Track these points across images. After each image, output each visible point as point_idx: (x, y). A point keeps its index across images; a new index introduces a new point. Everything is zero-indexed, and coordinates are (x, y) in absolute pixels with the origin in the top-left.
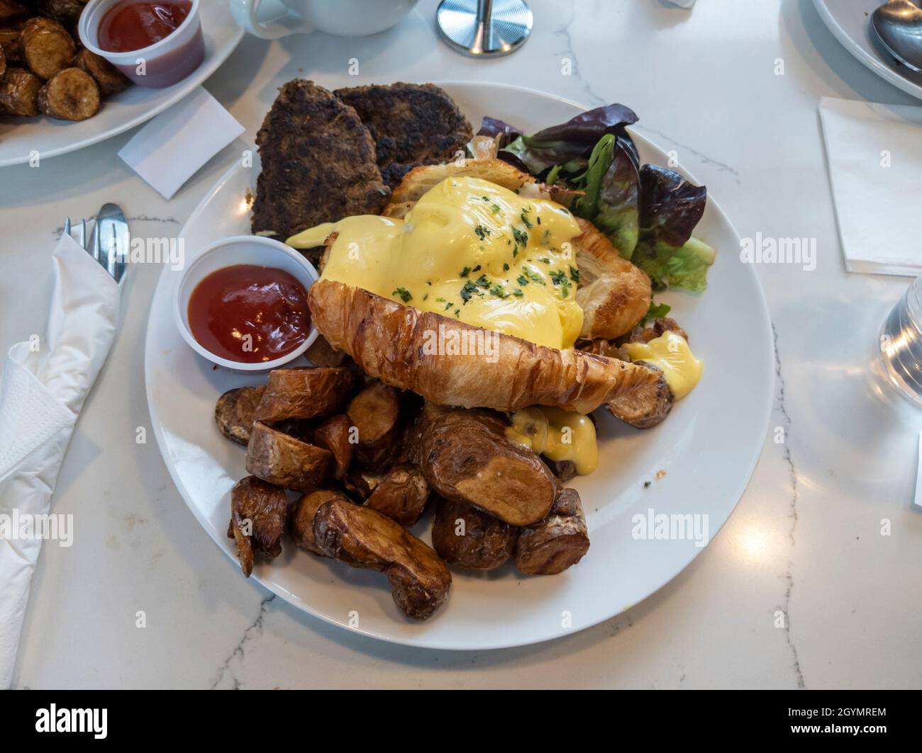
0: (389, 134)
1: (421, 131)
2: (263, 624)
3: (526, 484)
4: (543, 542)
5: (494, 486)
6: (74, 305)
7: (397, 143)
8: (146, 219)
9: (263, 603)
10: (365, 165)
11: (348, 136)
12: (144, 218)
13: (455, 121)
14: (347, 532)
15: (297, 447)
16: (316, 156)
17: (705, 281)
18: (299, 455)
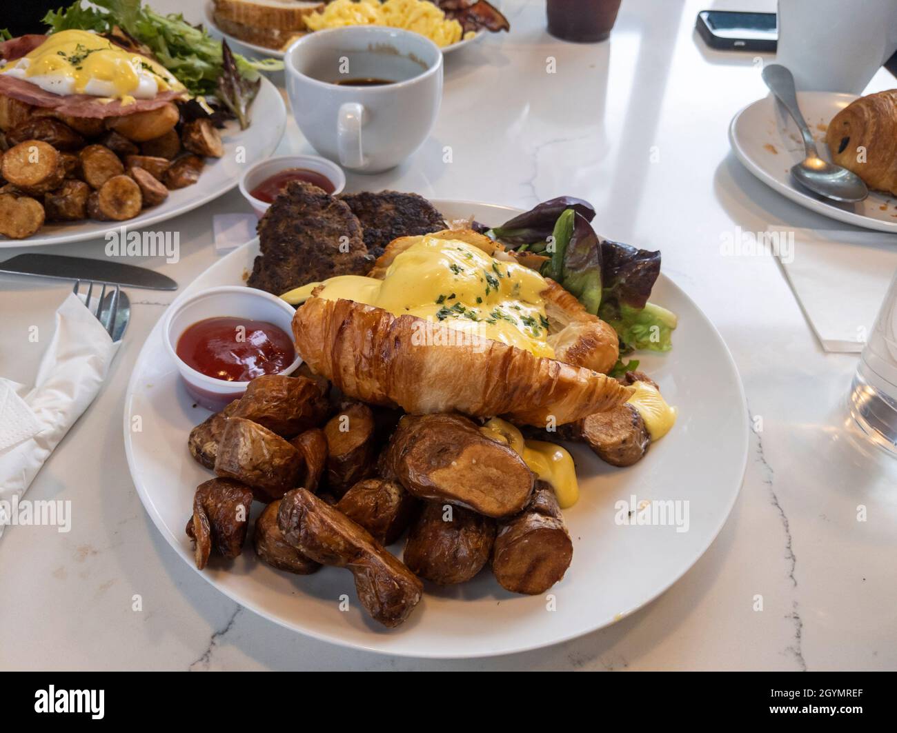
0: (376, 226)
1: (404, 224)
2: (210, 658)
3: (503, 472)
4: (522, 535)
5: (469, 475)
6: (67, 356)
7: (382, 232)
8: (148, 303)
9: (213, 637)
10: (353, 239)
11: (339, 219)
12: (145, 302)
13: (434, 217)
14: (313, 510)
15: (268, 436)
16: (309, 232)
17: (670, 342)
18: (269, 445)
